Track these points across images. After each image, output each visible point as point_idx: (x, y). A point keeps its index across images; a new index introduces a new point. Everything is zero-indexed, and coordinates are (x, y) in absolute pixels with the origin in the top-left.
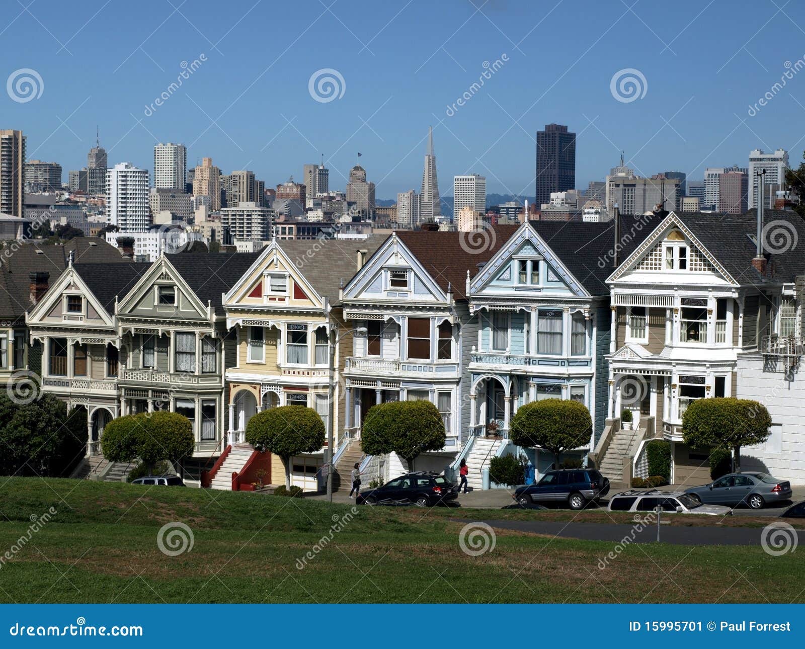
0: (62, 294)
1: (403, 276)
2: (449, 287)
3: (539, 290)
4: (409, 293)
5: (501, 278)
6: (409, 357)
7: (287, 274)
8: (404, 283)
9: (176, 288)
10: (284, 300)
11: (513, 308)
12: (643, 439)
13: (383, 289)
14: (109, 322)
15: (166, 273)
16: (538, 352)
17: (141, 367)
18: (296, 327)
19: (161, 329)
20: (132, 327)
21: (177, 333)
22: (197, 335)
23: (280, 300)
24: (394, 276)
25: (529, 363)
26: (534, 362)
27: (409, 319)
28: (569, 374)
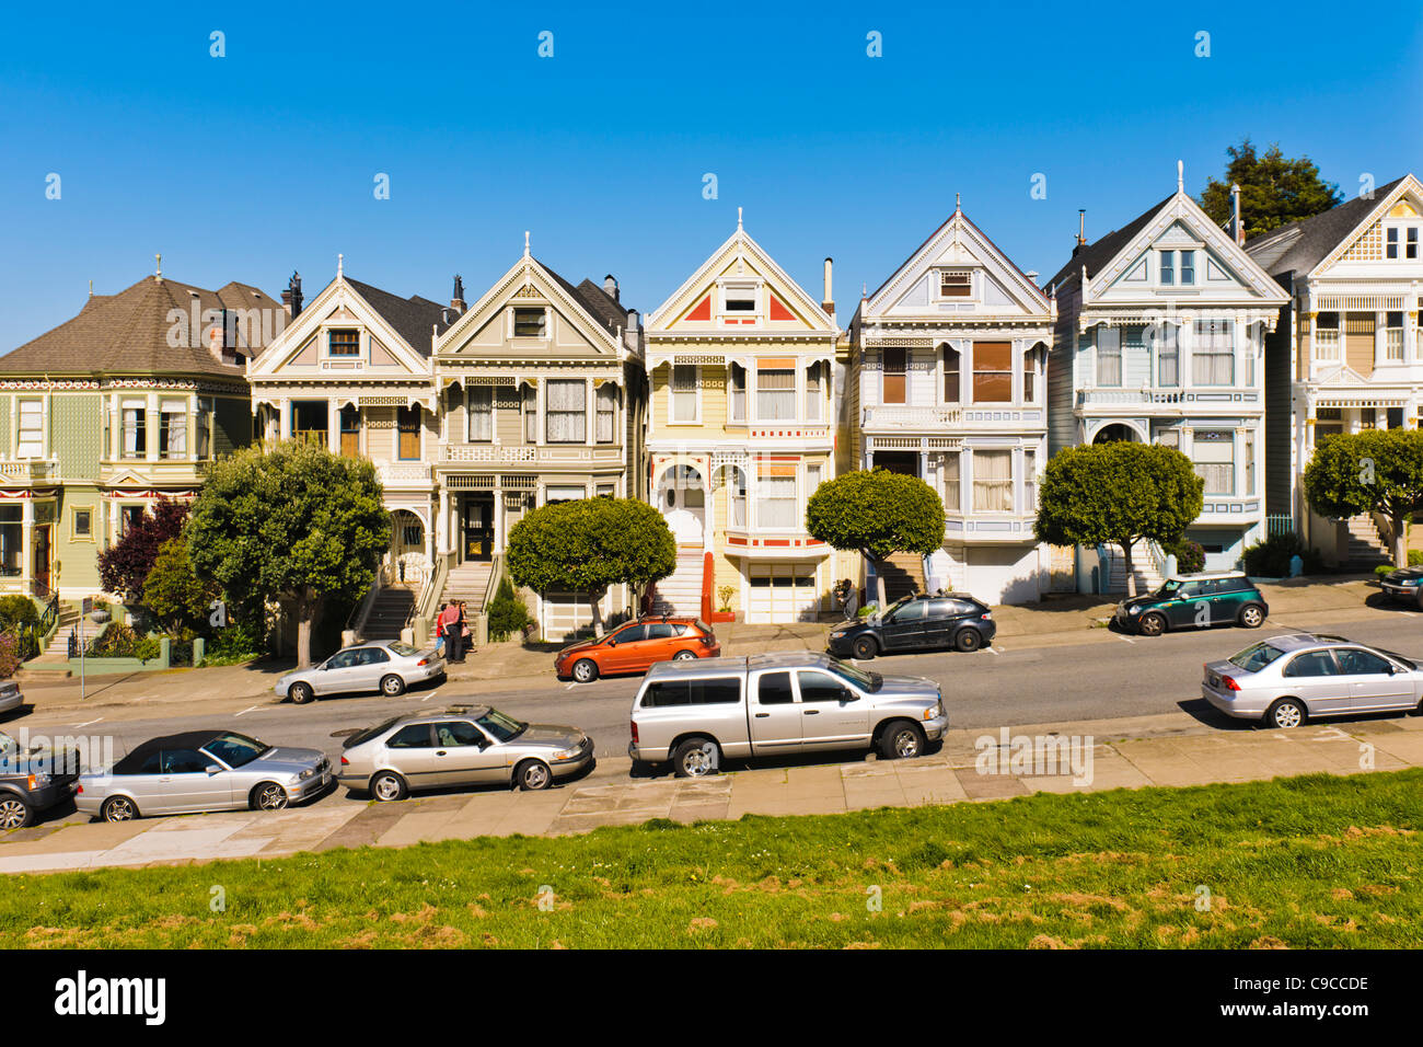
0: (318, 328)
1: (964, 279)
3: (1197, 293)
4: (974, 304)
5: (1131, 277)
6: (975, 400)
7: (761, 281)
8: (966, 290)
10: (753, 322)
11: (1151, 321)
13: (931, 299)
14: (417, 367)
15: (532, 285)
17: (466, 441)
18: (772, 362)
19: (519, 376)
20: (461, 376)
21: (550, 381)
22: (590, 383)
23: (744, 322)
24: (949, 279)
25: (1183, 400)
26: (1191, 398)
27: (975, 343)
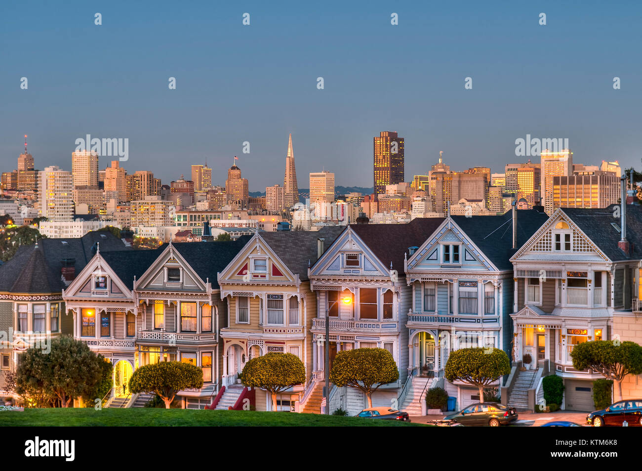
0: (91, 275)
1: (356, 258)
2: (391, 266)
4: (360, 270)
5: (430, 258)
6: (361, 317)
7: (267, 257)
8: (357, 263)
9: (181, 269)
10: (265, 276)
11: (439, 281)
12: (542, 376)
13: (341, 267)
14: (129, 295)
15: (174, 258)
16: (459, 312)
17: (153, 329)
18: (274, 297)
19: (169, 300)
20: (147, 299)
21: (182, 302)
22: (198, 304)
23: (261, 276)
24: (349, 257)
25: (453, 321)
26: (457, 320)
27: (360, 289)
28: (483, 329)
